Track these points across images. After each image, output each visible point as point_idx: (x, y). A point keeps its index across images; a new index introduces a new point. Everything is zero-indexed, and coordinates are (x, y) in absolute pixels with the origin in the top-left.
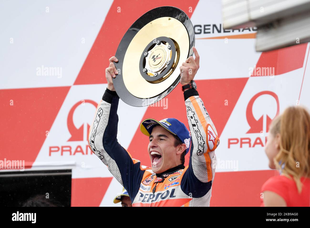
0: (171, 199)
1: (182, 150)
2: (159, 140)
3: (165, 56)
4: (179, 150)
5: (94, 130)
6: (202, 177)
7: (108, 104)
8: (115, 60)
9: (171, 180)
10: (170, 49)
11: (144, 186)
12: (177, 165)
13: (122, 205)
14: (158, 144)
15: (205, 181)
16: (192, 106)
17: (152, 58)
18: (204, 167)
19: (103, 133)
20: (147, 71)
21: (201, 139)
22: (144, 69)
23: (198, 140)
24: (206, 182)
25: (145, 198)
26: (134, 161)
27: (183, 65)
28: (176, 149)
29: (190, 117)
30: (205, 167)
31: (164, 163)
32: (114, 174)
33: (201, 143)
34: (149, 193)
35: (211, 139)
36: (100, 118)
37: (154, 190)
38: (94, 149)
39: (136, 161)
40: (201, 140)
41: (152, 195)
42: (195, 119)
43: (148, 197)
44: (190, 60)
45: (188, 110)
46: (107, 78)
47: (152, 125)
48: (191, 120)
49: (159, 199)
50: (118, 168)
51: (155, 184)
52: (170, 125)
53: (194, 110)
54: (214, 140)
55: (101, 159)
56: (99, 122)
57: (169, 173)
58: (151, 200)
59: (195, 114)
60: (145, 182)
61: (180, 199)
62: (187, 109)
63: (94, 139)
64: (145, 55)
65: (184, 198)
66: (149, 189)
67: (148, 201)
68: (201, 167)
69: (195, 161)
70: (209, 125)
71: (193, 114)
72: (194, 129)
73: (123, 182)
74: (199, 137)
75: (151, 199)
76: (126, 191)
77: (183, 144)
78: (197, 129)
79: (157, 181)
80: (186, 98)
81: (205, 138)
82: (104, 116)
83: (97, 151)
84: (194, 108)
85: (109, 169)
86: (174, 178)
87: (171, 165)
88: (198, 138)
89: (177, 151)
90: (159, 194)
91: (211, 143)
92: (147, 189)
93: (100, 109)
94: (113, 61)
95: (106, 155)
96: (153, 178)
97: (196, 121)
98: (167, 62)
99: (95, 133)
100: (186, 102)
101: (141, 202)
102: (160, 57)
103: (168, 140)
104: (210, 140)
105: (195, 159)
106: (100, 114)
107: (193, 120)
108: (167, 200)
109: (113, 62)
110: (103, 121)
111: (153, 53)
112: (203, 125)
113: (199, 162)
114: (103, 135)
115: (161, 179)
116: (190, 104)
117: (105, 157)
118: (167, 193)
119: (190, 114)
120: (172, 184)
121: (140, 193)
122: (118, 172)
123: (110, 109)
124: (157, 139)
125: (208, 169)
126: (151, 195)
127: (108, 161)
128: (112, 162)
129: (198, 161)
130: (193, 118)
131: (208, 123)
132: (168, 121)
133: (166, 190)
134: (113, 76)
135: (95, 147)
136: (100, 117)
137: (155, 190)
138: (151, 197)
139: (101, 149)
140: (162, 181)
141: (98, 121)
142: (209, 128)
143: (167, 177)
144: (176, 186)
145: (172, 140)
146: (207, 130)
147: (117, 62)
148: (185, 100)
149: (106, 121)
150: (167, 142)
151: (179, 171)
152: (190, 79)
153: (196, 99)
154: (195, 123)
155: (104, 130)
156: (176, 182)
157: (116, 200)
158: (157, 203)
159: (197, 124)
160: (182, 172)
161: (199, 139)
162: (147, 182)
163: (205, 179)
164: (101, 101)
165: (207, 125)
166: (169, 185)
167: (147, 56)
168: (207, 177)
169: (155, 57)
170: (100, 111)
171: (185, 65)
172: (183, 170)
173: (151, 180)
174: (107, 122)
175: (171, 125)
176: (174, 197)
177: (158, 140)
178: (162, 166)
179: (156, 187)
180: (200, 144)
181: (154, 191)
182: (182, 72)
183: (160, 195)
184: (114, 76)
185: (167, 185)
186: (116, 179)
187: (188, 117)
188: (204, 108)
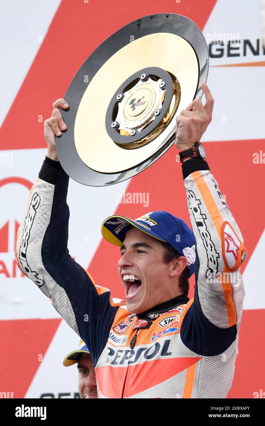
0: (164, 358)
1: (179, 269)
2: (136, 254)
3: (154, 100)
4: (174, 269)
5: (25, 234)
6: (217, 319)
7: (50, 186)
8: (63, 104)
9: (163, 323)
10: (163, 89)
11: (116, 335)
12: (173, 297)
13: (79, 369)
14: (133, 261)
15: (222, 326)
16: (195, 189)
17: (130, 104)
18: (221, 300)
19: (42, 239)
20: (118, 126)
21: (213, 249)
22: (113, 123)
23: (207, 250)
24: (225, 328)
25: (117, 357)
26: (100, 289)
27: (182, 114)
28: (168, 268)
29: (193, 209)
30: (223, 299)
31: (147, 294)
32: (62, 313)
33: (213, 256)
34: (125, 349)
35: (230, 250)
36: (36, 212)
37: (132, 342)
38: (26, 268)
39: (102, 289)
40: (211, 250)
41: (129, 351)
42: (202, 213)
43: (122, 355)
44: (195, 105)
45: (189, 196)
46: (47, 137)
47: (124, 226)
48: (194, 215)
49: (142, 359)
50: (69, 302)
51: (136, 331)
52: (154, 225)
53: (199, 196)
54: (237, 250)
55: (40, 287)
56: (34, 219)
57: (160, 311)
58: (126, 361)
59: (201, 204)
60: (118, 329)
61: (179, 358)
62: (188, 194)
63: (26, 250)
64: (118, 98)
65: (187, 357)
66: (124, 341)
67: (121, 363)
68: (214, 300)
69: (204, 289)
70: (226, 223)
71: (198, 204)
72: (199, 230)
73: (78, 328)
74: (209, 246)
75: (127, 358)
76: (84, 344)
77: (182, 257)
78: (205, 232)
79: (138, 326)
80: (185, 175)
81: (220, 247)
82: (43, 207)
83: (32, 272)
84: (201, 192)
85: (53, 305)
86: (169, 320)
87: (160, 298)
88: (207, 246)
89: (170, 272)
90: (141, 350)
91: (230, 257)
92: (121, 341)
93: (36, 194)
94: (59, 107)
95: (48, 279)
96: (132, 321)
97: (204, 216)
98: (156, 111)
99: (28, 240)
100: (186, 182)
101: (109, 364)
102: (145, 103)
103: (152, 252)
104: (228, 251)
105: (203, 285)
106: (36, 204)
107: (197, 215)
108: (157, 361)
109: (59, 109)
110: (41, 217)
111: (133, 94)
112: (215, 224)
113: (211, 290)
114: (42, 242)
115: (146, 321)
116: (192, 185)
117: (47, 283)
118: (156, 347)
119: (193, 203)
120: (165, 332)
121: (109, 348)
122: (70, 309)
123: (52, 194)
124: (132, 251)
125: (227, 304)
126: (127, 352)
127: (51, 291)
128: (59, 290)
129: (208, 290)
130: (197, 210)
131: (225, 220)
132: (151, 217)
133: (155, 343)
134: (57, 132)
135: (28, 265)
136: (35, 209)
137: (135, 343)
138: (127, 356)
139: (39, 267)
140: (147, 327)
141: (33, 217)
142: (227, 229)
143: (156, 318)
144: (173, 336)
145: (158, 251)
146: (222, 233)
147: (67, 110)
148: (184, 179)
149: (47, 217)
150: (150, 255)
151: (178, 307)
152: (193, 140)
153: (203, 176)
154: (202, 221)
155: (44, 233)
156: (172, 328)
157: (68, 360)
158: (137, 365)
159: (204, 222)
160: (183, 309)
161: (209, 248)
162: (121, 329)
163: (223, 322)
164: (37, 181)
165: (224, 224)
166: (160, 333)
167: (120, 101)
168: (227, 319)
169: (135, 102)
170: (35, 198)
171: (185, 115)
172: (185, 305)
173: (127, 324)
174: (49, 219)
175: (157, 224)
176: (168, 354)
177: (134, 253)
178: (142, 299)
179: (136, 337)
180: (211, 259)
181: (133, 345)
182: (180, 127)
183: (143, 352)
184: (59, 133)
185: (157, 333)
186: (67, 322)
187: (189, 209)
188: (218, 192)
